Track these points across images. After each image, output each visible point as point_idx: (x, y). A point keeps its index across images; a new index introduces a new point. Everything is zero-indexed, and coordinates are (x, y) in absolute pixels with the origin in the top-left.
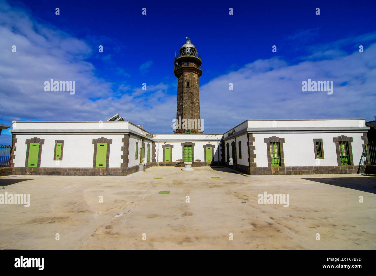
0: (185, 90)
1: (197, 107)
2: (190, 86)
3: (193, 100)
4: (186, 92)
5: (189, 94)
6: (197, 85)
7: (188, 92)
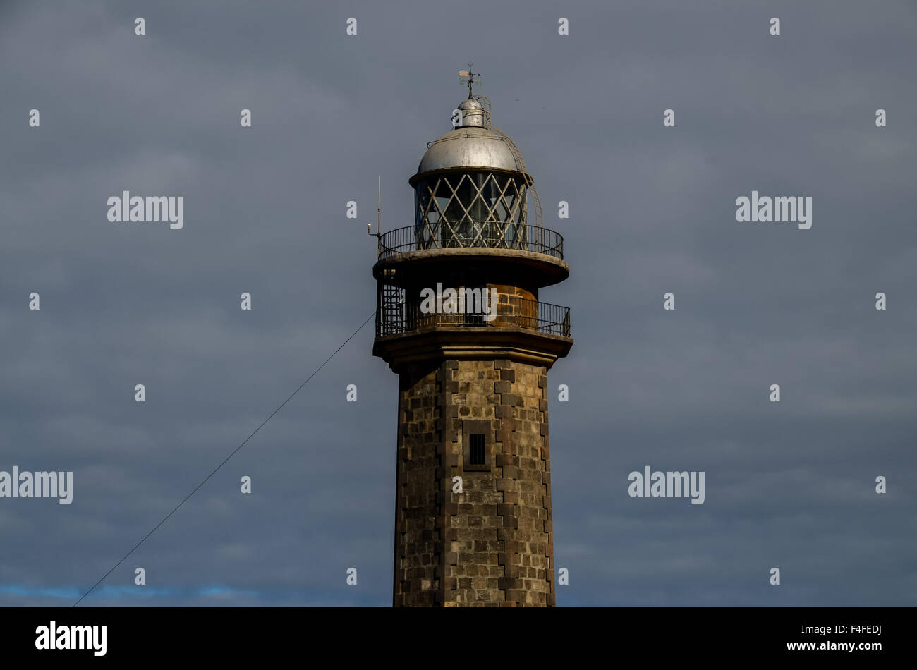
2: (491, 458)
3: (512, 557)
4: (461, 501)
5: (486, 522)
6: (534, 450)
7: (473, 504)
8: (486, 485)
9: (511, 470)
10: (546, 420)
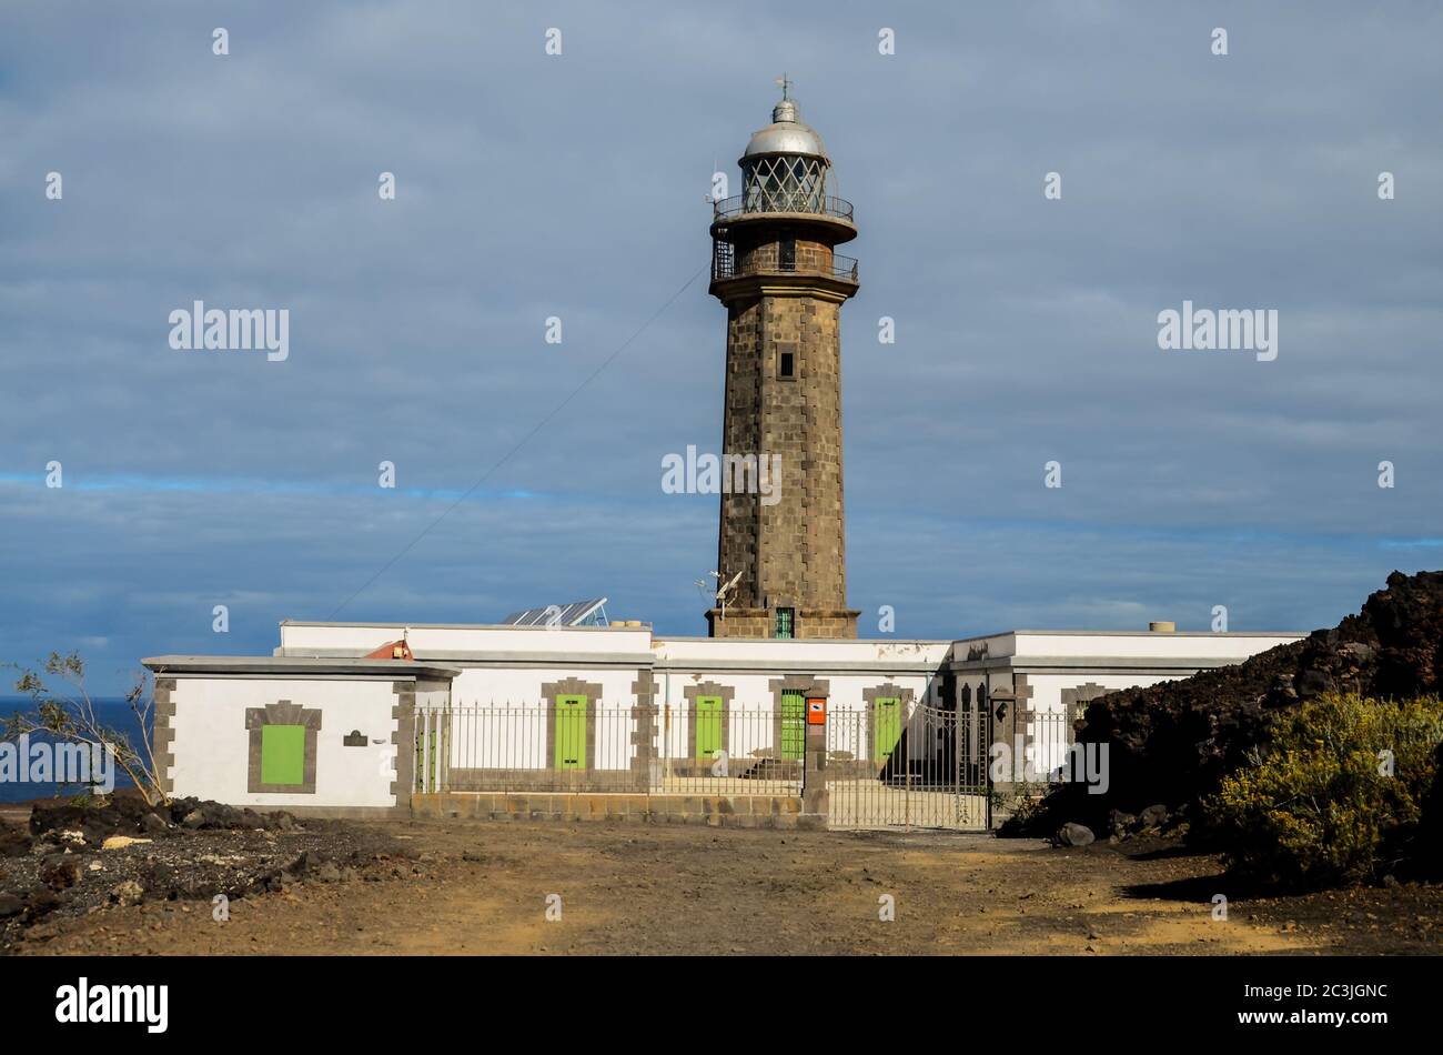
0: (773, 392)
1: (829, 485)
2: (797, 371)
3: (811, 447)
4: (774, 403)
5: (793, 419)
6: (829, 366)
7: (783, 405)
8: (793, 392)
9: (812, 381)
10: (838, 344)
